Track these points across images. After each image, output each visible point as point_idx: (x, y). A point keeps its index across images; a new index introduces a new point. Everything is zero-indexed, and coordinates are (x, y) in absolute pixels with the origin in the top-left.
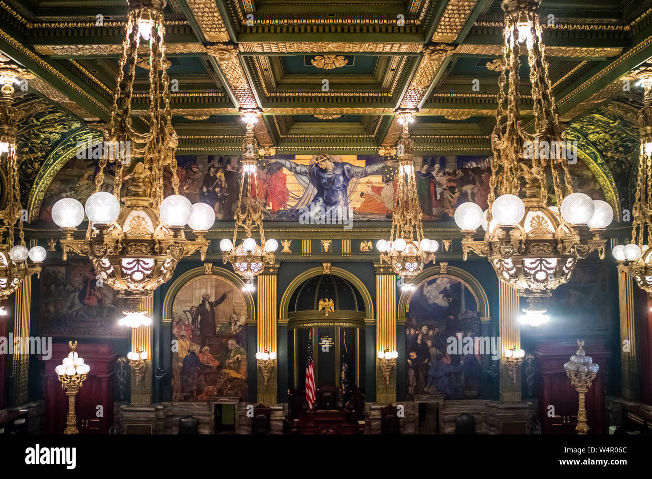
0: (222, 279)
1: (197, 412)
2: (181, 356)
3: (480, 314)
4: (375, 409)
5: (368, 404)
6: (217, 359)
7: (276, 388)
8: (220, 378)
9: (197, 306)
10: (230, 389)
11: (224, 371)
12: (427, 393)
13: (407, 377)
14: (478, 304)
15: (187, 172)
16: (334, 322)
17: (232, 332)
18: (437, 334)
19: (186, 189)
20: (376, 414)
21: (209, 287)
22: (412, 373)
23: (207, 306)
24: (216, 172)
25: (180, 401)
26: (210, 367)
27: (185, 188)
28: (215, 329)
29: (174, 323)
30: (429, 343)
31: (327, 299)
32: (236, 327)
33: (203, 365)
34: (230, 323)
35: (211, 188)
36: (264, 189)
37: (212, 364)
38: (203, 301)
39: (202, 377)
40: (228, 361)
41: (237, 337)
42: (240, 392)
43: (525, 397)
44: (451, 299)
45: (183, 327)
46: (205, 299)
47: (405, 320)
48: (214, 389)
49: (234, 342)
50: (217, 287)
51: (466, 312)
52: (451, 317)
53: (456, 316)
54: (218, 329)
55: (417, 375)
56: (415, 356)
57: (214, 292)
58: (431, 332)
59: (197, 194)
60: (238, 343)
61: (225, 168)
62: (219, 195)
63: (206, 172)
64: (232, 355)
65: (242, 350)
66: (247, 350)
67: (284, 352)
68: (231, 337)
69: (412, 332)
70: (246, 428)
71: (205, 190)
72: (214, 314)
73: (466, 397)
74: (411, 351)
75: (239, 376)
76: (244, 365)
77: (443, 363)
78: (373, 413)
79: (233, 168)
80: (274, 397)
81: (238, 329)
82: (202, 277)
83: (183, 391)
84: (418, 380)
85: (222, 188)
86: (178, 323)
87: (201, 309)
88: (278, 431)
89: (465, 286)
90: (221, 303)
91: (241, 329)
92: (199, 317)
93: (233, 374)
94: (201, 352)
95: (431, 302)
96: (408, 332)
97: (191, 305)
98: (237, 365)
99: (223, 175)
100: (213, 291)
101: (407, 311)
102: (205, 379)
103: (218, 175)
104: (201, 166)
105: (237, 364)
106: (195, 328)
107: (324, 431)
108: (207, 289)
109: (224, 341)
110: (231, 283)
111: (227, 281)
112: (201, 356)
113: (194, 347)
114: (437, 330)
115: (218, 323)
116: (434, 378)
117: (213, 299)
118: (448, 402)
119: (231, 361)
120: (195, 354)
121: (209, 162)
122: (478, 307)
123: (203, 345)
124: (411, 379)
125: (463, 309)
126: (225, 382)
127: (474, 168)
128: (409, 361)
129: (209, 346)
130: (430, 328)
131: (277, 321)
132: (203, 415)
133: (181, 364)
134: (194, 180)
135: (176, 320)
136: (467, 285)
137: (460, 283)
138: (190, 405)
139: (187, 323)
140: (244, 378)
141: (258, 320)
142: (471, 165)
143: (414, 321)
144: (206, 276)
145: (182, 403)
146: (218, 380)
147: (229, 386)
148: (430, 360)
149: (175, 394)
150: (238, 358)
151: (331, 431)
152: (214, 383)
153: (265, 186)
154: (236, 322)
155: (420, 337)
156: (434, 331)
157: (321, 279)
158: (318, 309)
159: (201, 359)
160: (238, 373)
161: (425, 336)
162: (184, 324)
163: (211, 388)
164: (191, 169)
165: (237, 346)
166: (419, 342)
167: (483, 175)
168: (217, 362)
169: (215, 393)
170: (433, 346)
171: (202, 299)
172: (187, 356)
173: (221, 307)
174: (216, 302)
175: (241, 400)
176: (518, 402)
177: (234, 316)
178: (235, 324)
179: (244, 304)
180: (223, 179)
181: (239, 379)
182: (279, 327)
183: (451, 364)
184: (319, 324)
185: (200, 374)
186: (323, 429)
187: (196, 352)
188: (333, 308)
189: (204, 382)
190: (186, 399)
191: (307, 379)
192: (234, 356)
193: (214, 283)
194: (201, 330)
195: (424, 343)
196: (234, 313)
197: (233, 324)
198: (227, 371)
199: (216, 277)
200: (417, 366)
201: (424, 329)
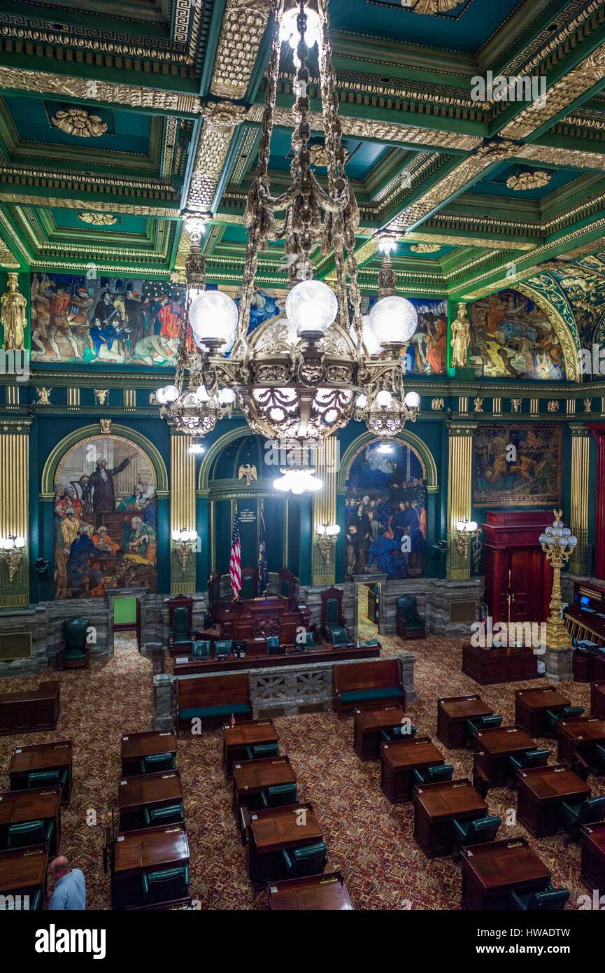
0: (123, 440)
1: (90, 611)
2: (67, 540)
3: (426, 483)
4: (313, 594)
5: (303, 589)
6: (118, 541)
7: (194, 574)
8: (121, 566)
9: (89, 475)
10: (133, 579)
11: (126, 556)
12: (368, 573)
13: (347, 554)
14: (424, 471)
15: (72, 298)
16: (257, 493)
17: (136, 507)
18: (380, 505)
19: (72, 320)
20: (315, 599)
21: (105, 451)
22: (351, 550)
23: (104, 475)
24: (113, 300)
25: (67, 598)
26: (108, 552)
27: (69, 319)
28: (114, 505)
29: (58, 498)
30: (371, 515)
31: (249, 465)
32: (142, 501)
33: (98, 550)
34: (134, 496)
35: (106, 321)
36: (177, 326)
37: (110, 549)
38: (98, 469)
39: (97, 566)
40: (131, 544)
41: (144, 514)
42: (146, 582)
43: (473, 574)
44: (396, 465)
45: (70, 503)
46: (100, 465)
47: (345, 489)
48: (112, 580)
49: (140, 520)
50: (116, 451)
51: (412, 480)
52: (395, 486)
53: (400, 484)
54: (118, 504)
55: (356, 553)
56: (355, 531)
57: (112, 457)
58: (373, 503)
59: (86, 328)
60: (145, 521)
61: (125, 295)
62: (117, 330)
63: (99, 299)
64: (137, 536)
65: (150, 529)
66: (157, 529)
67: (204, 529)
68: (135, 513)
69: (353, 502)
70: (154, 625)
71: (98, 323)
72: (112, 485)
73: (408, 576)
74: (351, 524)
75: (146, 562)
76: (152, 548)
77: (385, 538)
78: (310, 598)
79: (137, 296)
80: (192, 585)
81: (145, 503)
82: (96, 437)
83: (70, 585)
84: (357, 559)
85: (121, 322)
86: (62, 498)
87: (95, 479)
88: (198, 626)
89: (411, 451)
90: (120, 471)
91: (148, 503)
92: (93, 489)
93: (138, 559)
94: (94, 534)
95: (373, 468)
96: (347, 504)
97: (81, 474)
98: (143, 549)
99: (122, 304)
100: (111, 455)
101: (348, 479)
102: (101, 569)
103: (116, 304)
104: (91, 291)
105: (143, 547)
106: (87, 503)
107: (263, 622)
108: (102, 453)
109: (126, 518)
110: (135, 446)
111: (131, 443)
112: (95, 540)
113: (86, 529)
114: (379, 500)
115: (119, 497)
116: (375, 556)
117: (111, 466)
118: (390, 582)
119: (136, 543)
120: (87, 536)
121: (103, 285)
122: (424, 474)
123: (97, 526)
124: (350, 557)
125: (408, 476)
126: (128, 570)
127: (426, 313)
128: (348, 536)
129: (107, 525)
130: (372, 498)
131: (196, 492)
132: (98, 614)
133: (68, 551)
134: (81, 309)
135: (60, 493)
136: (414, 450)
137: (406, 447)
138: (80, 603)
139: (75, 497)
140: (152, 563)
141: (172, 491)
142: (424, 309)
143: (354, 490)
144: (100, 437)
145: (69, 601)
146: (118, 568)
147: (133, 575)
148: (371, 535)
149: (59, 590)
150: (145, 539)
151: (271, 622)
152: (113, 572)
153: (179, 323)
154: (141, 493)
155: (361, 509)
156: (376, 501)
157: (244, 441)
158: (238, 477)
159: (95, 543)
160: (145, 558)
161: (367, 508)
162: (72, 500)
163: (109, 579)
164: (77, 294)
165: (144, 524)
166: (359, 514)
167: (436, 323)
168: (116, 545)
169: (115, 585)
170: (374, 519)
171: (95, 466)
172: (76, 540)
173: (122, 475)
174: (115, 469)
175: (148, 592)
176: (468, 580)
177: (139, 486)
178: (141, 497)
179: (153, 472)
180: (123, 310)
181: (145, 565)
182: (199, 500)
183: (394, 539)
184: (239, 495)
185: (94, 563)
186: (262, 620)
187: (89, 534)
188: (255, 476)
189: (99, 572)
190: (75, 595)
191: (232, 562)
192: (140, 537)
193: (112, 446)
194: (94, 506)
195: (365, 516)
196: (140, 483)
197: (138, 497)
198: (130, 556)
199: (114, 437)
200: (357, 541)
201: (366, 499)
